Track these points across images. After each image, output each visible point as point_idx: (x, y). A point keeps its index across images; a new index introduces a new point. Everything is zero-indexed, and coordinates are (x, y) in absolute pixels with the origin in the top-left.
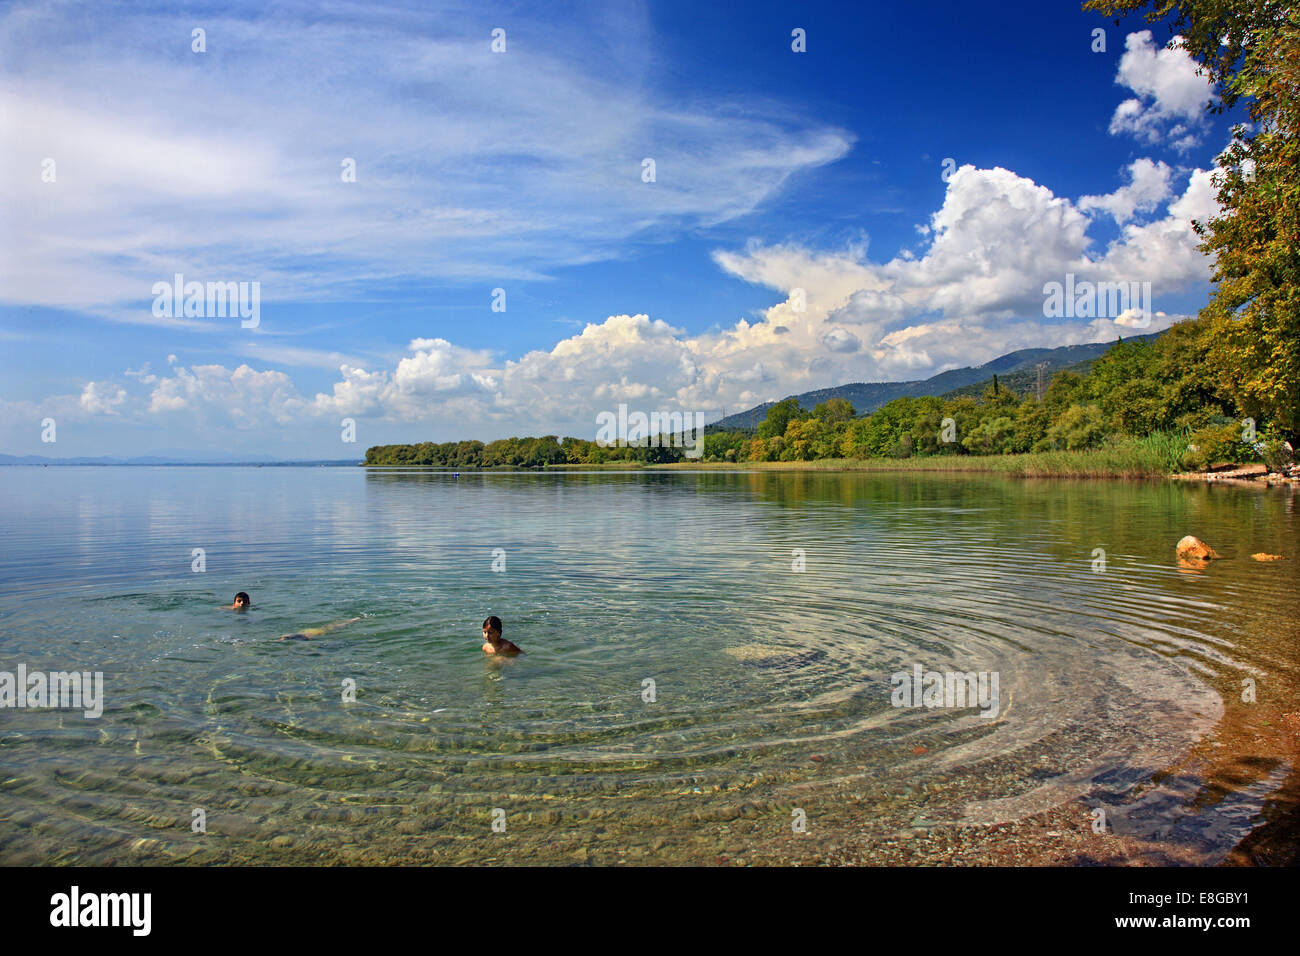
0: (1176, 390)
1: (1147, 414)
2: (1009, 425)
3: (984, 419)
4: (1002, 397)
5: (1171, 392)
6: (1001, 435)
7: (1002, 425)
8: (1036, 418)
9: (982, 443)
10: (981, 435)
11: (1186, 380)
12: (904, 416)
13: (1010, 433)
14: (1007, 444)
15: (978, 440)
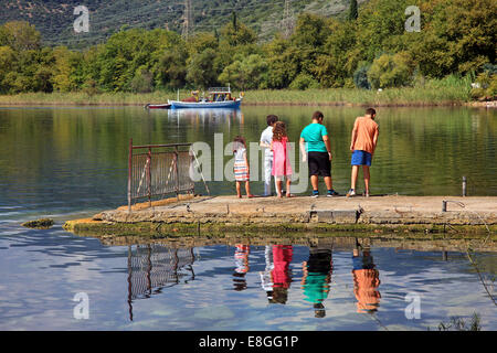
0: (459, 46)
1: (439, 62)
2: (262, 63)
3: (236, 56)
4: (241, 33)
5: (456, 47)
6: (256, 72)
7: (255, 62)
8: (291, 57)
9: (238, 79)
10: (237, 71)
11: (466, 39)
12: (138, 49)
13: (264, 69)
14: (262, 79)
15: (235, 76)
